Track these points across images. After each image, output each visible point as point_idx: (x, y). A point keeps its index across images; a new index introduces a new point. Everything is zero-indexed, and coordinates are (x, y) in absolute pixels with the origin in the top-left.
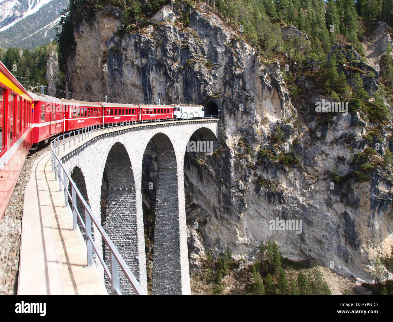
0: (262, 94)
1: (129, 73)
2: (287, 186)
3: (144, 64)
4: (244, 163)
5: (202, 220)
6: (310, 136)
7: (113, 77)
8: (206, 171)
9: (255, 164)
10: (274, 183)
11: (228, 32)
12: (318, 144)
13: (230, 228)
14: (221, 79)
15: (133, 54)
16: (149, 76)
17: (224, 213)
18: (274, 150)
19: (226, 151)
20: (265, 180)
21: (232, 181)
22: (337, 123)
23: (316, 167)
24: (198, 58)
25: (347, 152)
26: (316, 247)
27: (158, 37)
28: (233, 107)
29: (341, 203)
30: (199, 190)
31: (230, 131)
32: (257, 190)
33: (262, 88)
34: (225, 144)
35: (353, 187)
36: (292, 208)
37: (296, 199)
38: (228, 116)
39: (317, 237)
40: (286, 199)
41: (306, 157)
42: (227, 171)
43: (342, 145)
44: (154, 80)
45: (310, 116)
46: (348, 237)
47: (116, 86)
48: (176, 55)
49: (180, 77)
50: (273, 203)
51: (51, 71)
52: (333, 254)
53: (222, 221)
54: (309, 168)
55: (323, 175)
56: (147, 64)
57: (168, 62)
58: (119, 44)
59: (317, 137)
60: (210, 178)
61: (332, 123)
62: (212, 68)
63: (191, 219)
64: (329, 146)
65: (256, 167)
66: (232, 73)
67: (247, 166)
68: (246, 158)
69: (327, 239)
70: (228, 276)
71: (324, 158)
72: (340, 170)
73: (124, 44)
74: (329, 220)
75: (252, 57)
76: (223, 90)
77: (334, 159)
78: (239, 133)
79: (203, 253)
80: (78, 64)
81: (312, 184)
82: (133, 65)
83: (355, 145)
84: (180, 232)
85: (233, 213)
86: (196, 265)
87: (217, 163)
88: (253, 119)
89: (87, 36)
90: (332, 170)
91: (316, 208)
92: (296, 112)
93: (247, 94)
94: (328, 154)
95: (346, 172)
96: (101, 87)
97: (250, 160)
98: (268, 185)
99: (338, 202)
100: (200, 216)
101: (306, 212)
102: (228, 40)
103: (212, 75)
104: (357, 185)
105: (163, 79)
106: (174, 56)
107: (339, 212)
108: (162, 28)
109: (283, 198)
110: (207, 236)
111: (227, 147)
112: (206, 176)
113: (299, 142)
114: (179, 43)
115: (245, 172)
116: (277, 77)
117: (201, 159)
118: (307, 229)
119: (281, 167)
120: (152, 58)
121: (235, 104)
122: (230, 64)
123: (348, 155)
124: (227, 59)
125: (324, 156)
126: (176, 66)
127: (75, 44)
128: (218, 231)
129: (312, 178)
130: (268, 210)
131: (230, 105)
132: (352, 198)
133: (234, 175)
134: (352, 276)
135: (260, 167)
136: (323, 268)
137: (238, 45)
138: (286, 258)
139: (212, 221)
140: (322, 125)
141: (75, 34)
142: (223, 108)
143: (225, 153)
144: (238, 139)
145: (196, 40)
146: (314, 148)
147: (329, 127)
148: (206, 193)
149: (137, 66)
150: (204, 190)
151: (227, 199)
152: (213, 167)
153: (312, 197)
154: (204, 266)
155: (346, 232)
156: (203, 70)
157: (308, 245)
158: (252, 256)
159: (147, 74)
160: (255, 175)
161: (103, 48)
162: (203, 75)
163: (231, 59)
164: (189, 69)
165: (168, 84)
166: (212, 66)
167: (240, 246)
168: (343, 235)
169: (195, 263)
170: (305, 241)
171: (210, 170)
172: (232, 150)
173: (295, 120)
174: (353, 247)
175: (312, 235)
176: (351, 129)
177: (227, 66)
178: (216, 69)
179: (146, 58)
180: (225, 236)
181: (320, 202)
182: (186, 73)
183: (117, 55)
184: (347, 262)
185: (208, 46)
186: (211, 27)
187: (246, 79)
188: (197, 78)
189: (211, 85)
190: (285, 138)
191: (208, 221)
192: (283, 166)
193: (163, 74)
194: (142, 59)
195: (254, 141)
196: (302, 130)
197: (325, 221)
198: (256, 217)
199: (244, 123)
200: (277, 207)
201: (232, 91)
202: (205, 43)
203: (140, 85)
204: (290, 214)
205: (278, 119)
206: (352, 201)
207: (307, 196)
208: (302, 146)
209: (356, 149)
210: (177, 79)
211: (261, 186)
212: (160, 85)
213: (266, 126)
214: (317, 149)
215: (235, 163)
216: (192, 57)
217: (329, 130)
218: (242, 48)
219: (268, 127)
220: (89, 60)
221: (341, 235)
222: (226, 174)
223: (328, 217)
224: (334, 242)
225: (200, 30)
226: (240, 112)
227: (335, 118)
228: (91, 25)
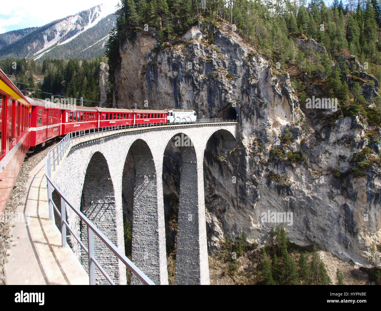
0: (274, 100)
1: (163, 84)
2: (294, 180)
3: (176, 76)
4: (257, 160)
5: (222, 208)
6: (316, 137)
7: (150, 87)
8: (226, 167)
9: (267, 161)
10: (283, 177)
11: (246, 48)
12: (323, 144)
13: (246, 216)
14: (240, 88)
15: (166, 68)
16: (179, 86)
17: (241, 202)
18: (284, 149)
19: (242, 149)
20: (275, 175)
21: (247, 175)
22: (339, 126)
23: (320, 164)
24: (220, 70)
25: (347, 151)
26: (320, 234)
27: (187, 53)
28: (249, 112)
29: (342, 196)
30: (220, 183)
31: (246, 132)
32: (268, 183)
33: (274, 96)
34: (242, 144)
35: (352, 182)
36: (299, 199)
37: (302, 192)
38: (245, 120)
39: (321, 225)
40: (293, 192)
41: (311, 155)
42: (243, 166)
43: (343, 145)
44: (184, 89)
45: (316, 120)
46: (348, 226)
47: (153, 94)
48: (202, 68)
49: (205, 87)
50: (282, 195)
51: (103, 81)
52: (334, 240)
53: (238, 209)
54: (314, 165)
55: (326, 171)
56: (178, 76)
57: (195, 74)
58: (155, 59)
59: (321, 138)
60: (229, 172)
61: (334, 125)
62: (231, 79)
63: (212, 207)
64: (332, 146)
65: (267, 163)
66: (249, 83)
67: (260, 162)
68: (260, 156)
69: (329, 228)
70: (242, 257)
71: (327, 157)
72: (341, 167)
73: (159, 59)
74: (331, 210)
75: (265, 69)
76: (241, 97)
77: (336, 157)
78: (254, 134)
79: (222, 236)
80: (123, 75)
81: (316, 179)
82: (166, 77)
83: (354, 146)
84: (199, 216)
85: (248, 203)
86: (215, 247)
87: (235, 160)
88: (266, 122)
89: (130, 52)
90: (334, 167)
91: (319, 200)
92: (304, 116)
93: (261, 101)
94: (331, 153)
95: (346, 169)
96: (141, 95)
97: (262, 157)
98: (278, 179)
99: (339, 195)
100: (220, 205)
101: (310, 203)
102: (246, 55)
103: (232, 85)
104: (355, 180)
105: (191, 88)
106: (200, 69)
107: (340, 203)
108: (190, 46)
109: (290, 190)
110: (226, 222)
111: (243, 146)
112: (225, 170)
113: (306, 142)
114: (204, 58)
115: (258, 168)
116: (287, 86)
117: (222, 157)
118: (312, 218)
119: (289, 163)
120: (182, 71)
121: (251, 110)
122: (247, 75)
123: (348, 153)
124: (244, 71)
125: (327, 154)
126: (201, 77)
127: (121, 59)
128: (235, 218)
129: (316, 174)
130: (278, 201)
131: (246, 110)
132: (351, 191)
133: (249, 170)
134: (351, 261)
135: (271, 164)
136: (325, 252)
137: (254, 59)
138: (294, 243)
139: (230, 209)
140: (326, 127)
141: (120, 51)
142: (240, 113)
143: (242, 152)
144: (253, 139)
145: (218, 55)
146: (318, 148)
147: (332, 129)
148: (226, 186)
149: (170, 77)
150: (224, 183)
151: (243, 190)
152: (232, 163)
153: (316, 190)
154: (222, 248)
155: (346, 221)
156: (224, 80)
157: (312, 232)
158: (264, 241)
159: (177, 84)
160: (267, 170)
161: (142, 62)
162: (224, 85)
163: (248, 71)
164: (212, 80)
165: (195, 93)
166: (232, 77)
167: (254, 231)
168: (343, 224)
169: (215, 245)
170: (310, 228)
171: (229, 166)
172: (248, 149)
173: (303, 123)
174: (352, 235)
175: (316, 223)
176: (351, 131)
177: (245, 77)
178: (235, 80)
179: (177, 71)
180: (241, 223)
181: (323, 194)
182: (210, 83)
183: (154, 68)
184: (346, 247)
185: (228, 60)
186: (231, 44)
187: (261, 88)
188: (219, 87)
189: (230, 94)
190: (293, 139)
191: (227, 209)
192: (290, 163)
193: (191, 84)
194: (174, 72)
195: (267, 141)
196: (309, 132)
197: (327, 212)
198: (268, 206)
199: (259, 125)
200: (285, 199)
201: (249, 99)
202: (226, 58)
203: (172, 93)
204: (296, 205)
205: (288, 123)
206: (351, 193)
207: (312, 189)
208: (308, 145)
209: (355, 149)
210: (203, 88)
211: (272, 180)
212: (188, 93)
213: (278, 129)
214: (321, 148)
215: (249, 159)
216: (215, 70)
217: (332, 132)
218: (258, 62)
219: (279, 129)
220: (131, 72)
221: (341, 223)
222: (242, 169)
223: (330, 208)
224: (335, 230)
225: (223, 47)
226: (255, 117)
227: (337, 122)
228: (133, 43)
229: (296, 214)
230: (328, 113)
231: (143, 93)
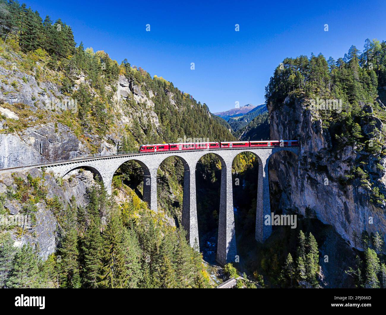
6: (335, 158)
10: (314, 179)
12: (337, 162)
22: (346, 151)
28: (304, 141)
31: (302, 152)
32: (307, 181)
33: (314, 133)
35: (348, 187)
38: (302, 145)
43: (347, 164)
46: (346, 216)
50: (313, 189)
59: (338, 158)
71: (339, 170)
72: (345, 177)
73: (274, 114)
76: (301, 133)
77: (344, 171)
78: (305, 154)
93: (309, 135)
94: (342, 168)
99: (343, 195)
106: (285, 119)
107: (344, 201)
124: (303, 119)
126: (286, 123)
130: (312, 192)
140: (341, 152)
160: (308, 174)
168: (344, 214)
174: (348, 222)
176: (352, 155)
178: (299, 124)
182: (289, 126)
184: (346, 231)
188: (291, 128)
189: (297, 131)
203: (277, 131)
205: (322, 148)
206: (348, 195)
217: (343, 155)
223: (338, 203)
226: (306, 144)
229: (320, 203)
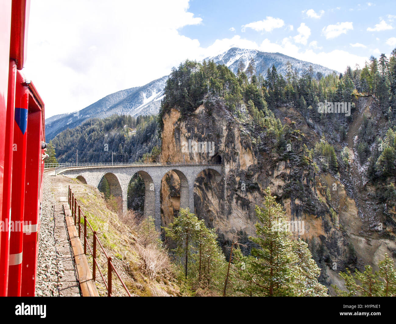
0: (242, 151)
1: (183, 140)
2: (252, 200)
3: (189, 136)
7: (176, 143)
9: (237, 188)
10: (245, 199)
12: (270, 178)
13: (224, 223)
14: (224, 143)
15: (184, 131)
17: (222, 214)
19: (223, 181)
20: (241, 197)
21: (225, 197)
25: (282, 183)
31: (227, 170)
32: (237, 202)
33: (242, 148)
35: (283, 202)
38: (226, 163)
40: (251, 208)
42: (223, 192)
43: (281, 179)
48: (203, 131)
50: (244, 210)
53: (220, 219)
57: (199, 134)
58: (179, 125)
61: (276, 166)
62: (219, 137)
64: (275, 179)
65: (237, 190)
66: (228, 140)
67: (232, 189)
71: (272, 186)
72: (279, 192)
73: (181, 126)
76: (224, 149)
80: (165, 134)
82: (185, 136)
83: (286, 179)
85: (225, 215)
89: (168, 120)
90: (275, 192)
93: (236, 151)
95: (282, 194)
98: (242, 200)
100: (211, 216)
102: (228, 123)
103: (219, 141)
104: (285, 201)
109: (249, 207)
111: (224, 179)
114: (205, 125)
115: (231, 192)
116: (249, 142)
119: (249, 190)
120: (192, 133)
124: (227, 133)
125: (272, 184)
126: (203, 137)
128: (219, 225)
131: (227, 157)
133: (226, 194)
135: (239, 190)
139: (216, 219)
142: (224, 158)
143: (223, 183)
145: (213, 123)
146: (267, 180)
147: (275, 169)
148: (214, 204)
150: (213, 202)
151: (223, 207)
160: (237, 194)
161: (173, 127)
172: (226, 181)
176: (285, 170)
177: (227, 136)
178: (222, 138)
179: (190, 133)
183: (178, 131)
187: (235, 143)
189: (218, 147)
191: (214, 219)
193: (197, 141)
194: (188, 133)
195: (237, 176)
198: (237, 217)
200: (246, 212)
201: (229, 150)
202: (218, 125)
204: (252, 216)
205: (251, 165)
209: (286, 181)
211: (239, 200)
213: (244, 168)
214: (269, 181)
215: (226, 187)
220: (168, 133)
225: (216, 118)
226: (232, 161)
227: (277, 164)
228: (169, 115)
229: (252, 222)
230: (275, 158)
231: (174, 146)
